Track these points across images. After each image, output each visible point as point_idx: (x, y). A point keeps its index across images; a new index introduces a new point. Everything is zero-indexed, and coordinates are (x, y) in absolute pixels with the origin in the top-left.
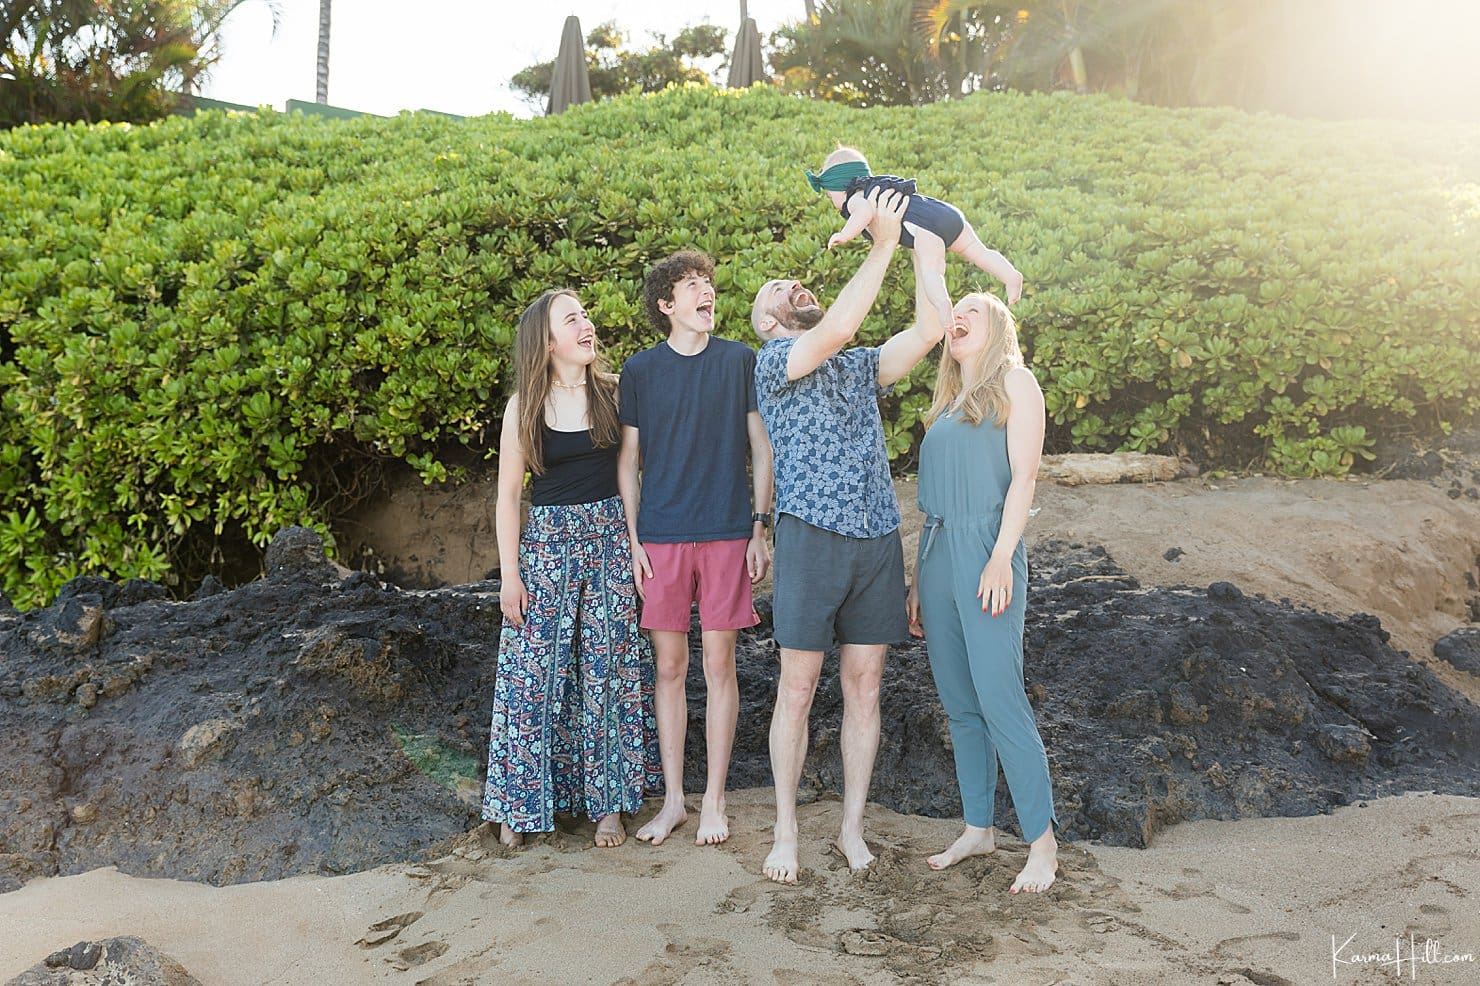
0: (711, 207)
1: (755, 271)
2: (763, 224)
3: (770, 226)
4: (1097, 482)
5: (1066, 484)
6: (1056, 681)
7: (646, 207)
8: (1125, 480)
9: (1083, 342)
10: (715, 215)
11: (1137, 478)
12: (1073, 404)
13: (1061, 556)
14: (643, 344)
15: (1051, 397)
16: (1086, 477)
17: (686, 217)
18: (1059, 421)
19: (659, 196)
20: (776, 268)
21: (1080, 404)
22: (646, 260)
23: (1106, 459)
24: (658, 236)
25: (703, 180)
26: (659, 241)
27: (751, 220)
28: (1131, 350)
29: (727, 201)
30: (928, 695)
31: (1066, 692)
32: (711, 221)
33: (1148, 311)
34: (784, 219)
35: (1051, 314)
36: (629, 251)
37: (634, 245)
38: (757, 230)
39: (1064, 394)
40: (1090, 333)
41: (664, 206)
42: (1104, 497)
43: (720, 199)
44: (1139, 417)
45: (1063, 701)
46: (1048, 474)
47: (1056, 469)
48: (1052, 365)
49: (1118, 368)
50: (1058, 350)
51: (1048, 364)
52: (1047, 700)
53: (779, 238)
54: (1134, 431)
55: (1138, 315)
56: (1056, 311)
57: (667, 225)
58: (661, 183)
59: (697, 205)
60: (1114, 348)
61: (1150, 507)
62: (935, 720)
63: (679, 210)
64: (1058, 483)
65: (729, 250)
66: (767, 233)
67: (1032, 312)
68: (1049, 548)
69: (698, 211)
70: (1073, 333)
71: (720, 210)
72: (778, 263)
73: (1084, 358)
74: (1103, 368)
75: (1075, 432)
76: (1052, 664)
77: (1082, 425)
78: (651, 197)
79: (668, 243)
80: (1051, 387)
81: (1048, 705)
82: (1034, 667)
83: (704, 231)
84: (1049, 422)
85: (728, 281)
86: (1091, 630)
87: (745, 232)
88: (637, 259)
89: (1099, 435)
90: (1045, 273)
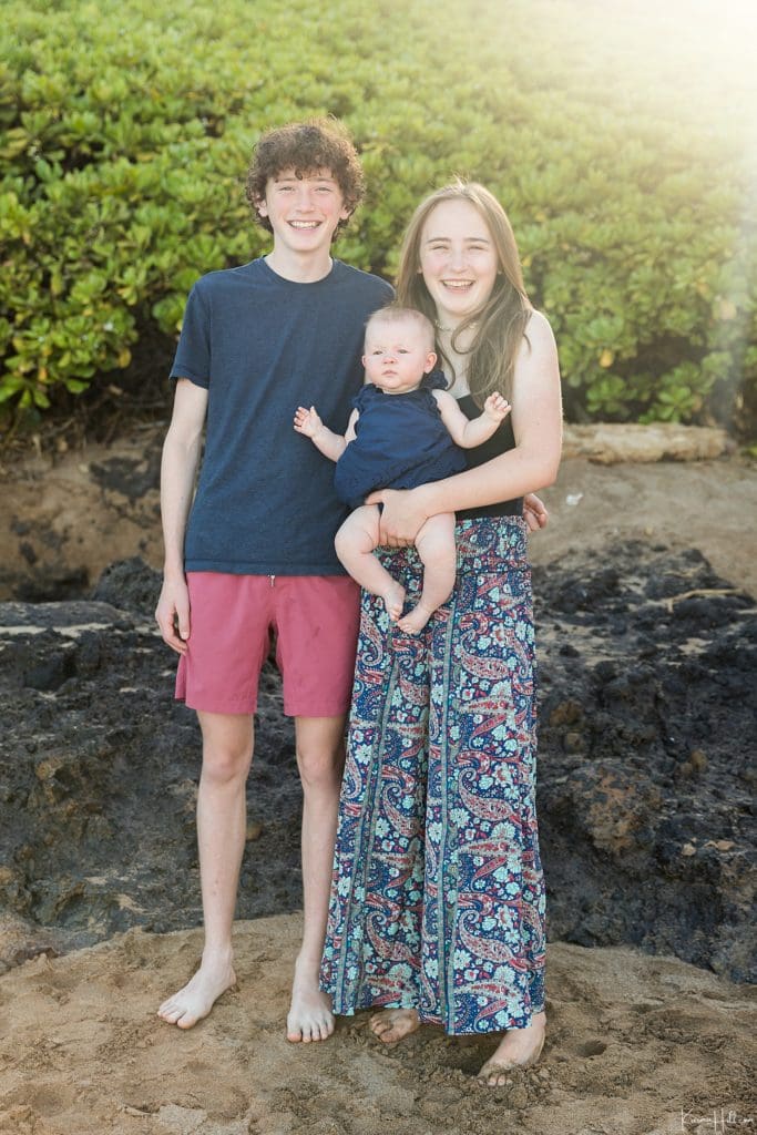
0: (121, 87)
1: (190, 173)
2: (191, 112)
3: (199, 116)
4: (636, 461)
5: (598, 463)
6: (712, 742)
7: (31, 83)
8: (668, 458)
9: (603, 283)
10: (127, 99)
11: (681, 456)
12: (596, 361)
13: (644, 562)
14: (41, 265)
15: (566, 352)
16: (623, 453)
17: (87, 99)
18: (574, 382)
19: (50, 67)
20: (217, 171)
21: (606, 361)
22: (36, 153)
23: (645, 431)
24: (52, 122)
25: (104, 52)
26: (56, 128)
27: (174, 106)
28: (667, 296)
29: (141, 80)
30: (552, 767)
31: (730, 758)
32: (122, 105)
33: (686, 248)
34: (218, 108)
35: (566, 247)
36: (12, 139)
37: (18, 132)
38: (183, 120)
39: (583, 348)
40: (612, 272)
41: (58, 81)
42: (651, 480)
43: (132, 77)
44: (667, 379)
45: (729, 772)
46: (579, 449)
47: (587, 444)
48: (567, 312)
49: (649, 319)
50: (574, 293)
51: (561, 310)
52: (708, 770)
53: (212, 132)
54: (664, 397)
55: (671, 252)
56: (573, 243)
57: (64, 107)
58: (49, 51)
59: (103, 83)
60: (646, 293)
61: (711, 496)
62: (576, 806)
63: (77, 89)
64: (591, 461)
65: (148, 145)
66: (196, 126)
67: (546, 243)
68: (626, 550)
69: (104, 90)
70: (590, 272)
71: (133, 92)
72: (219, 164)
73: (607, 304)
74: (631, 316)
75: (592, 395)
76: (700, 718)
77: (600, 388)
78: (38, 71)
79: (66, 131)
80: (566, 338)
81: (710, 777)
82: (678, 721)
83: (116, 118)
84: (564, 381)
85: (153, 185)
86: (744, 670)
87: (168, 122)
88: (24, 152)
89: (620, 401)
90: (560, 193)
